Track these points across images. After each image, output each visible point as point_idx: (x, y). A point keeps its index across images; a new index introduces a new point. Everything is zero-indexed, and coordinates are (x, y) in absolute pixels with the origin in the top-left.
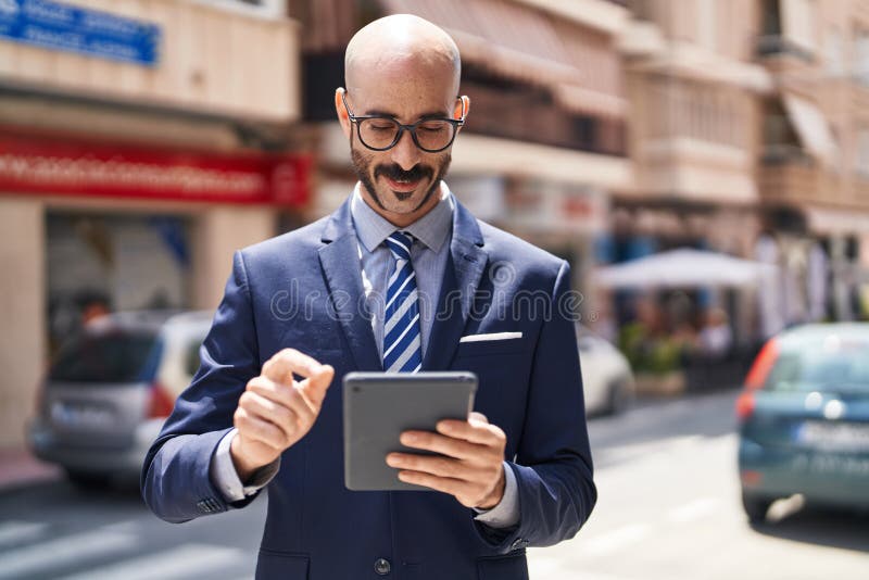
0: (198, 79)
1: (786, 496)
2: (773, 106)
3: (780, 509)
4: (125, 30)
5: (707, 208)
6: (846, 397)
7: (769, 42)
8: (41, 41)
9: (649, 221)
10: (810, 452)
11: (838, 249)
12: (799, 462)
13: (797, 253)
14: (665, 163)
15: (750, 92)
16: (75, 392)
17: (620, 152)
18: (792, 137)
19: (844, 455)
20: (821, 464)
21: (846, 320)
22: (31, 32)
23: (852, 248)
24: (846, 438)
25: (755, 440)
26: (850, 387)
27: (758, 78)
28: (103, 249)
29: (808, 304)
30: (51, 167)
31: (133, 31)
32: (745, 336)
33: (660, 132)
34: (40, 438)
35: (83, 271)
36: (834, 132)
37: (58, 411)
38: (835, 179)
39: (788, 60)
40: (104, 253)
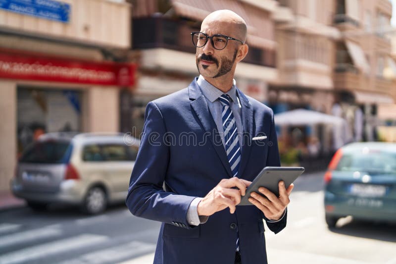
0: (86, 29)
1: (345, 217)
2: (341, 45)
3: (341, 222)
4: (54, 6)
5: (311, 91)
6: (371, 174)
7: (339, 17)
8: (17, 10)
9: (285, 96)
10: (356, 197)
11: (368, 110)
12: (351, 201)
13: (350, 112)
14: (293, 70)
15: (331, 39)
16: (33, 167)
17: (273, 66)
18: (349, 60)
19: (370, 198)
20: (360, 202)
21: (371, 141)
22: (12, 6)
23: (374, 109)
24: (371, 191)
25: (332, 192)
26: (373, 169)
27: (335, 33)
28: (43, 105)
29: (354, 134)
30: (20, 68)
31: (58, 7)
32: (326, 148)
33: (291, 57)
34: (16, 187)
35: (33, 114)
36: (367, 58)
37: (25, 175)
38: (367, 79)
39: (348, 25)
40: (43, 106)
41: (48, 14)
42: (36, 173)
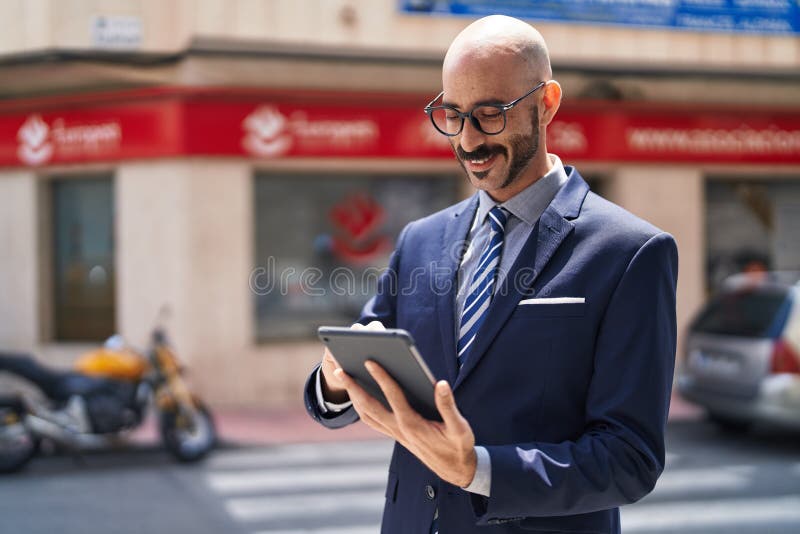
40: (765, 217)
41: (764, 23)
42: (715, 354)
